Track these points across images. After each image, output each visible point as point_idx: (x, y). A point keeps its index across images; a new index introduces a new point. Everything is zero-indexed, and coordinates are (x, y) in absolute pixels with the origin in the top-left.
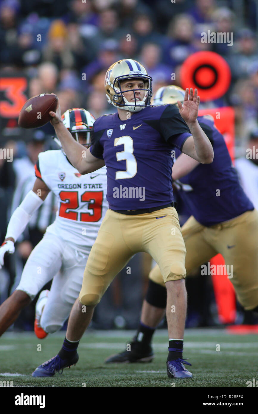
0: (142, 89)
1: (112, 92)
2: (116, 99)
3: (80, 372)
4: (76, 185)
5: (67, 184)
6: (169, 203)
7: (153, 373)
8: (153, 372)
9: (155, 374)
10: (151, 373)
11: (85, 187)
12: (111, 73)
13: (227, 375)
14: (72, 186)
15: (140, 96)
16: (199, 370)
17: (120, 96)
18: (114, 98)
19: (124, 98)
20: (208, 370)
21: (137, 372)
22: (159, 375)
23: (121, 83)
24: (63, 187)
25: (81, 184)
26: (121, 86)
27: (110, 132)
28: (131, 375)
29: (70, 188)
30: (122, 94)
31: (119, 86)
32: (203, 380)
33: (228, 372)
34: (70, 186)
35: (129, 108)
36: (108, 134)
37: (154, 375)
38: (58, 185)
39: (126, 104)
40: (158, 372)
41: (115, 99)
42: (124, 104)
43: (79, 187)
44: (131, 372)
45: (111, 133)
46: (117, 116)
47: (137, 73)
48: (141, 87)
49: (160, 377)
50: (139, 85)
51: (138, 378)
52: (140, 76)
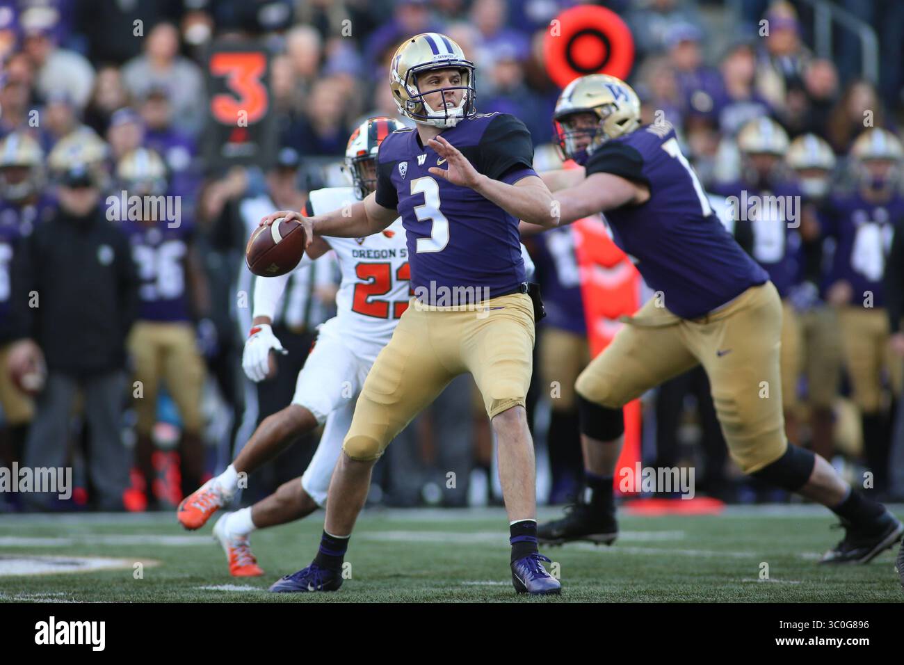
0: (458, 86)
1: (403, 93)
2: (412, 107)
3: (361, 583)
4: (386, 251)
5: (371, 251)
6: (516, 286)
7: (492, 586)
8: (492, 583)
9: (495, 586)
10: (488, 586)
11: (403, 254)
12: (401, 60)
13: (625, 589)
14: (380, 253)
15: (453, 98)
16: (574, 581)
17: (418, 102)
18: (408, 105)
19: (425, 104)
20: (590, 580)
21: (463, 583)
22: (503, 588)
23: (419, 79)
24: (362, 255)
25: (395, 250)
26: (420, 84)
27: (403, 167)
28: (453, 589)
29: (375, 257)
30: (421, 98)
31: (415, 84)
32: (582, 598)
33: (628, 584)
34: (377, 253)
35: (436, 122)
36: (400, 171)
37: (494, 589)
38: (353, 251)
39: (429, 115)
40: (501, 583)
41: (410, 107)
42: (427, 115)
43: (392, 256)
44: (453, 583)
45: (406, 168)
46: (415, 136)
47: (446, 59)
48: (456, 82)
49: (505, 592)
50: (452, 80)
51: (465, 595)
52: (452, 63)
